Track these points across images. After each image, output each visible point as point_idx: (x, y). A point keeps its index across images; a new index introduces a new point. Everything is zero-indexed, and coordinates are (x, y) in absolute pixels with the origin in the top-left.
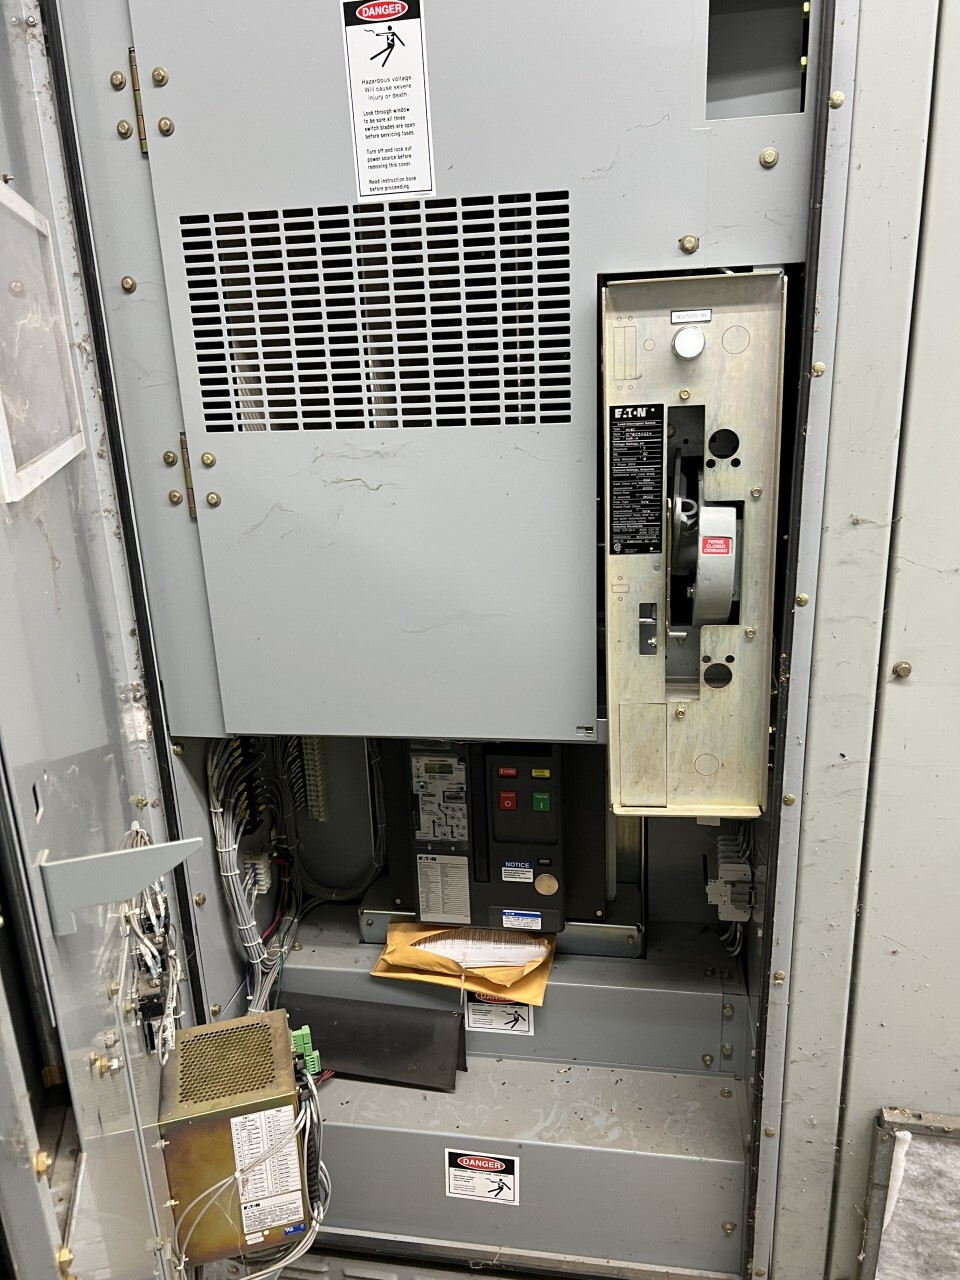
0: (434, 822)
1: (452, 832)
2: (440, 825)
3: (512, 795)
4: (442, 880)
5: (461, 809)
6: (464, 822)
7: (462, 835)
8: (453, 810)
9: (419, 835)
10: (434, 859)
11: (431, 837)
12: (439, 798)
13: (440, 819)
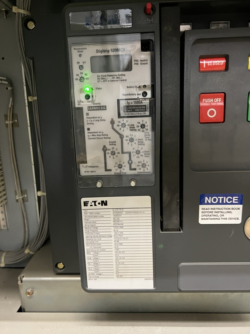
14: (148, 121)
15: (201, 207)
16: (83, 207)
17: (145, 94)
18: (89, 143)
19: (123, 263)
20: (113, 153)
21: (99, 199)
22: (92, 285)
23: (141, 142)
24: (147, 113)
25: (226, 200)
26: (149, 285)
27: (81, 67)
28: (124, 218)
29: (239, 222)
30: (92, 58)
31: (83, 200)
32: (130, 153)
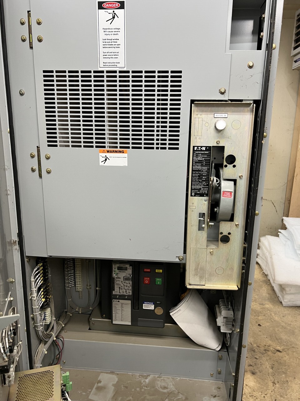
14: (131, 282)
15: (144, 304)
16: (113, 302)
17: (130, 276)
18: (116, 286)
19: (123, 317)
20: (122, 289)
21: (117, 300)
22: (114, 322)
23: (129, 287)
24: (131, 280)
25: (150, 303)
26: (130, 324)
27: (115, 269)
28: (124, 306)
29: (153, 309)
30: (118, 267)
31: (113, 300)
32: (126, 289)
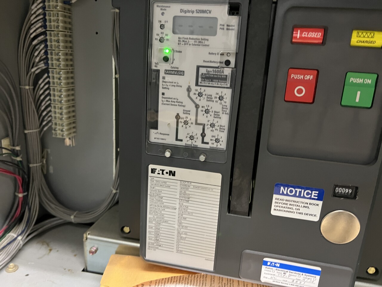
0: (178, 117)
1: (203, 135)
2: (186, 123)
3: (309, 77)
4: (181, 205)
5: (221, 98)
6: (224, 120)
7: (217, 141)
8: (210, 98)
9: (154, 136)
10: (172, 173)
11: (171, 140)
12: (189, 78)
13: (187, 112)
